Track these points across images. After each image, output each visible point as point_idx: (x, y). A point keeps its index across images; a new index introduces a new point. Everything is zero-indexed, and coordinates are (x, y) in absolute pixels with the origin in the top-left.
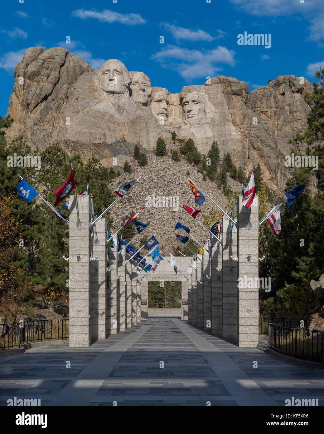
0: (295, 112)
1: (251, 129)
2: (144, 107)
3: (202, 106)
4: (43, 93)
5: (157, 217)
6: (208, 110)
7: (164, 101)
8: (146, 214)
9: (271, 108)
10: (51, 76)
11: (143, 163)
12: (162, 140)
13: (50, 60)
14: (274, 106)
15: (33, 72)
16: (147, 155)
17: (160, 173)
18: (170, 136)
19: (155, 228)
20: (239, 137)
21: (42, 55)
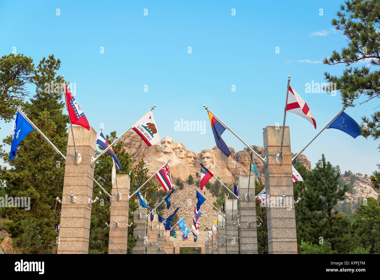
0: (258, 163)
1: (237, 171)
2: (182, 160)
3: (211, 160)
4: (132, 153)
5: (188, 215)
6: (214, 162)
7: (193, 157)
8: (183, 214)
9: (246, 161)
10: (136, 145)
11: (181, 188)
12: (191, 176)
13: (136, 137)
14: (247, 160)
15: (128, 143)
16: (184, 184)
17: (190, 193)
18: (195, 174)
19: (188, 221)
20: (231, 175)
21: (132, 135)
